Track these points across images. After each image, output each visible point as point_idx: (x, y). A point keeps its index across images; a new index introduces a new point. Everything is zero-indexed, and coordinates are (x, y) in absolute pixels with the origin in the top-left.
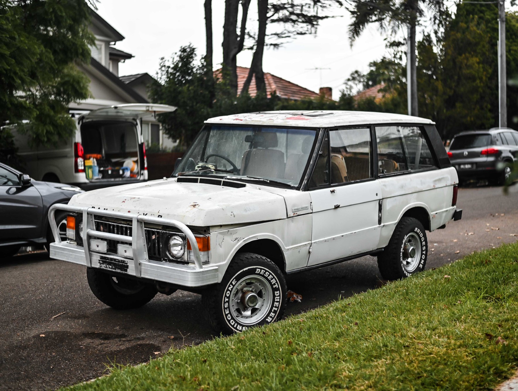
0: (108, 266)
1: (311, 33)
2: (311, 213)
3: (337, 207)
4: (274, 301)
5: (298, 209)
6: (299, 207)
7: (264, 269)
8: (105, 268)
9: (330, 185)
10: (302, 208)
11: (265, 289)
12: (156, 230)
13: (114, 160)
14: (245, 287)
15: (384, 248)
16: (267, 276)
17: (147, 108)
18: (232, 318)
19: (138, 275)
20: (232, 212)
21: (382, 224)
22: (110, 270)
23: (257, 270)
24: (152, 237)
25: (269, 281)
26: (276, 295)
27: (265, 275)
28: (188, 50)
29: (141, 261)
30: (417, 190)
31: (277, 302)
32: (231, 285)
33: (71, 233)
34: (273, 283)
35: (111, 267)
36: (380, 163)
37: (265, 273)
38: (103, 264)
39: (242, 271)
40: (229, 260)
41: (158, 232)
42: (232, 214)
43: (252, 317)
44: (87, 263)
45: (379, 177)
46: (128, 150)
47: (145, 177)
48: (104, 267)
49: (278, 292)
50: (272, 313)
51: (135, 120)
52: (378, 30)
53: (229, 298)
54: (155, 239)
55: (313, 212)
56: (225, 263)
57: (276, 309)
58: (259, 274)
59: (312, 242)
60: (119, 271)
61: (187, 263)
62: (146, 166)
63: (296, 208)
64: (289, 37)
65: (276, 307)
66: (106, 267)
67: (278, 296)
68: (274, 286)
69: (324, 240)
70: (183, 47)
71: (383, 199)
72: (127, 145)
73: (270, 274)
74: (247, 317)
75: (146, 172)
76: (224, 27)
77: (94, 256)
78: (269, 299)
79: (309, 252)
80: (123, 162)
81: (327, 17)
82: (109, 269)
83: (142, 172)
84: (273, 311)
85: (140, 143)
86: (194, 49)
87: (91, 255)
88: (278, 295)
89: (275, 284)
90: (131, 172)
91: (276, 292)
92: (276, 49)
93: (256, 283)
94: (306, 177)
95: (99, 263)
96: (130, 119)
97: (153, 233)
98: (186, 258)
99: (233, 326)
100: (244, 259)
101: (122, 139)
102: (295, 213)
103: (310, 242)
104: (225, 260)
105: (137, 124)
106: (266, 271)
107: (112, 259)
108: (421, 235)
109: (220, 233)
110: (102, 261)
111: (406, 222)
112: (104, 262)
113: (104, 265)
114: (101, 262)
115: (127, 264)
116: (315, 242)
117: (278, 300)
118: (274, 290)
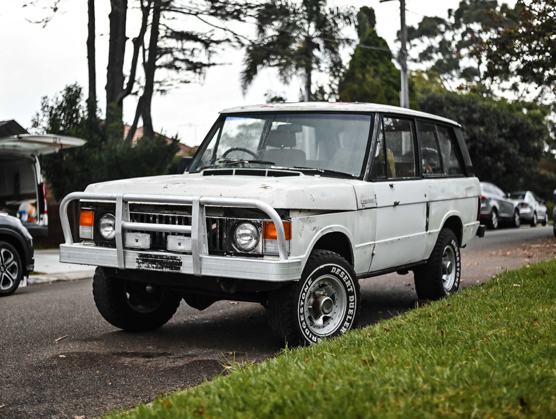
0: (150, 265)
1: (195, 82)
2: (376, 208)
3: (396, 204)
4: (348, 308)
5: (365, 201)
6: (367, 199)
7: (340, 268)
8: (146, 269)
9: (387, 178)
10: (369, 200)
11: (338, 294)
12: (218, 217)
13: (8, 203)
14: (317, 290)
15: (427, 260)
16: (342, 277)
17: (55, 140)
18: (307, 327)
19: (197, 273)
20: (311, 195)
21: (428, 232)
22: (155, 269)
23: (333, 268)
24: (211, 227)
25: (344, 283)
26: (351, 300)
27: (340, 275)
28: (74, 89)
29: (201, 256)
30: (455, 196)
31: (351, 309)
32: (307, 286)
33: (86, 231)
34: (347, 286)
35: (155, 266)
36: (423, 162)
37: (340, 273)
38: (143, 263)
39: (317, 269)
40: (308, 253)
41: (221, 220)
42: (311, 197)
43: (324, 327)
44: (119, 264)
45: (423, 178)
46: (23, 192)
47: (44, 222)
48: (145, 267)
49: (353, 297)
50: (346, 323)
51: (33, 156)
52: (277, 77)
53: (304, 301)
54: (216, 229)
55: (378, 206)
56: (304, 256)
57: (350, 318)
58: (334, 274)
59: (376, 242)
60: (168, 270)
61: (262, 256)
62: (46, 209)
63: (364, 199)
64: (171, 85)
65: (350, 315)
66: (148, 267)
67: (352, 302)
68: (349, 290)
69: (384, 242)
70: (68, 86)
71: (430, 201)
72: (21, 186)
73: (346, 274)
74: (319, 327)
75: (46, 217)
76: (108, 68)
77: (130, 254)
78: (342, 306)
79: (373, 255)
80: (19, 206)
81: (214, 64)
82: (152, 269)
83: (41, 216)
84: (347, 320)
85: (39, 182)
86: (80, 89)
87: (125, 253)
88: (353, 300)
89: (349, 287)
90: (29, 216)
91: (350, 297)
92: (163, 96)
93: (329, 286)
94: (367, 166)
95: (138, 262)
96: (29, 154)
97: (214, 221)
98: (260, 249)
99: (308, 336)
100: (319, 254)
101: (17, 178)
102: (364, 205)
103: (373, 242)
104: (303, 253)
105: (35, 161)
106: (342, 270)
107: (156, 256)
108: (456, 249)
109: (300, 219)
110: (142, 260)
111: (445, 233)
112: (144, 261)
113: (145, 265)
114: (140, 261)
115: (180, 260)
116: (378, 243)
117: (353, 307)
118: (349, 294)
